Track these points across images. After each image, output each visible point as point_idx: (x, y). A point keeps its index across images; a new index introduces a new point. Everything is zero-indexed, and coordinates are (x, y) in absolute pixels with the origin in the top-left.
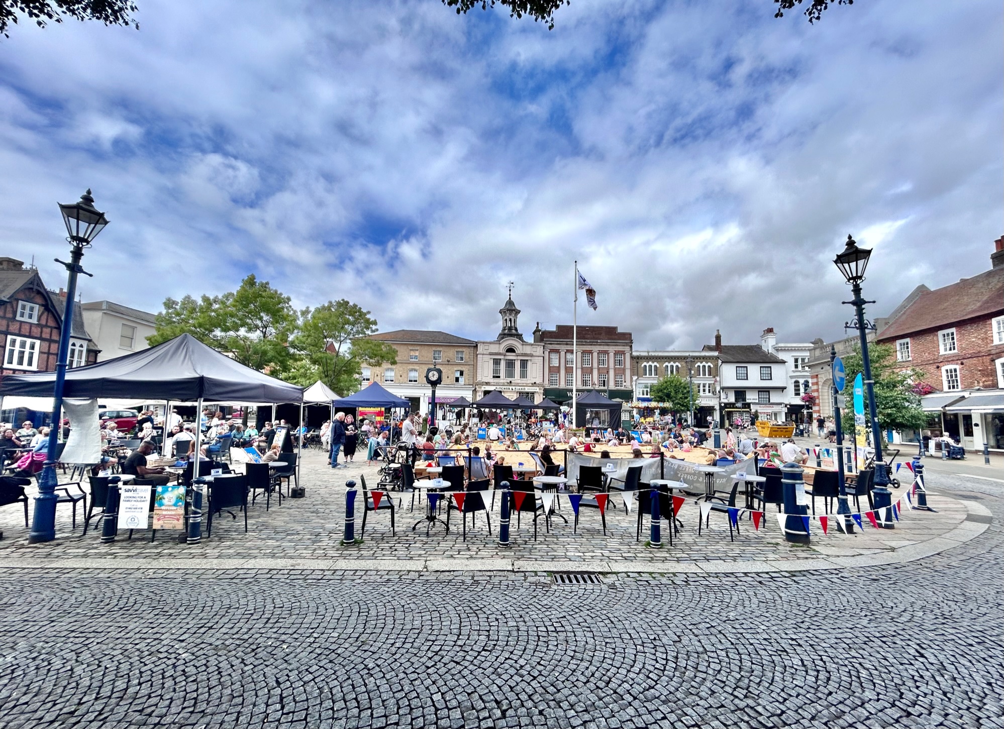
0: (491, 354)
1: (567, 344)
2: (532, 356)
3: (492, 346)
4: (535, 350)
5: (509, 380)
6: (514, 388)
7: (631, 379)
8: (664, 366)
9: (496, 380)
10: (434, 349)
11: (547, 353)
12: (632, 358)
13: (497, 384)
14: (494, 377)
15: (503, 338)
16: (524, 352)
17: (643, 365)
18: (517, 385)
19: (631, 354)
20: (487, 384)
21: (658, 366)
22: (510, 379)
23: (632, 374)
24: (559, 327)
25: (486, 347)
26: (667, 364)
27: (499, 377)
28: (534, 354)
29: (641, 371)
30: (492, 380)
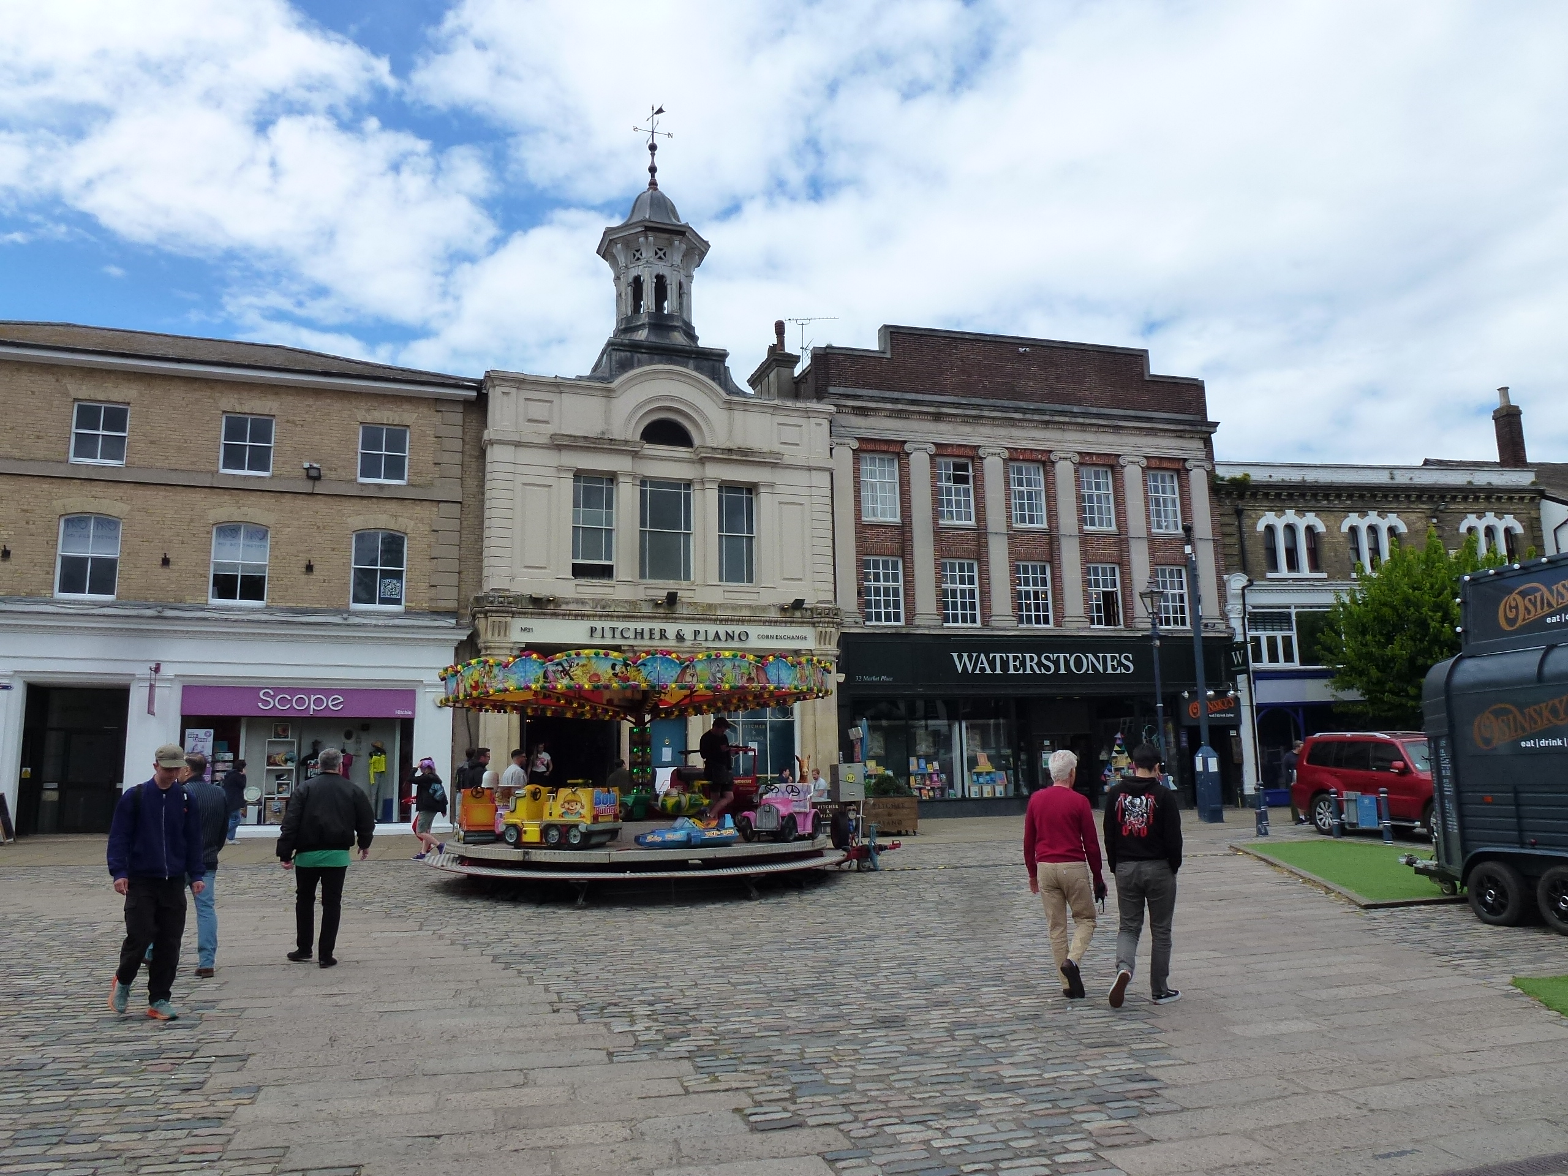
0: (560, 444)
1: (937, 417)
2: (774, 463)
3: (569, 401)
4: (790, 434)
5: (660, 588)
6: (687, 629)
7: (1222, 586)
8: (1345, 528)
9: (592, 589)
10: (231, 402)
11: (844, 456)
12: (1219, 489)
13: (603, 611)
14: (579, 571)
15: (624, 366)
16: (739, 441)
17: (1261, 527)
18: (706, 614)
19: (1212, 476)
20: (541, 606)
21: (1321, 528)
22: (670, 585)
23: (1225, 566)
24: (893, 334)
25: (538, 410)
26: (1353, 519)
27: (606, 572)
28: (790, 456)
29: (1257, 554)
30: (569, 589)
